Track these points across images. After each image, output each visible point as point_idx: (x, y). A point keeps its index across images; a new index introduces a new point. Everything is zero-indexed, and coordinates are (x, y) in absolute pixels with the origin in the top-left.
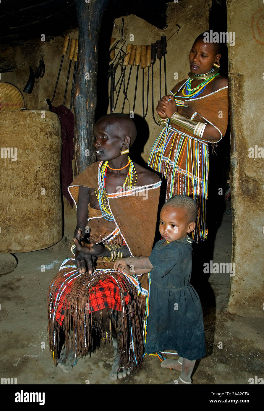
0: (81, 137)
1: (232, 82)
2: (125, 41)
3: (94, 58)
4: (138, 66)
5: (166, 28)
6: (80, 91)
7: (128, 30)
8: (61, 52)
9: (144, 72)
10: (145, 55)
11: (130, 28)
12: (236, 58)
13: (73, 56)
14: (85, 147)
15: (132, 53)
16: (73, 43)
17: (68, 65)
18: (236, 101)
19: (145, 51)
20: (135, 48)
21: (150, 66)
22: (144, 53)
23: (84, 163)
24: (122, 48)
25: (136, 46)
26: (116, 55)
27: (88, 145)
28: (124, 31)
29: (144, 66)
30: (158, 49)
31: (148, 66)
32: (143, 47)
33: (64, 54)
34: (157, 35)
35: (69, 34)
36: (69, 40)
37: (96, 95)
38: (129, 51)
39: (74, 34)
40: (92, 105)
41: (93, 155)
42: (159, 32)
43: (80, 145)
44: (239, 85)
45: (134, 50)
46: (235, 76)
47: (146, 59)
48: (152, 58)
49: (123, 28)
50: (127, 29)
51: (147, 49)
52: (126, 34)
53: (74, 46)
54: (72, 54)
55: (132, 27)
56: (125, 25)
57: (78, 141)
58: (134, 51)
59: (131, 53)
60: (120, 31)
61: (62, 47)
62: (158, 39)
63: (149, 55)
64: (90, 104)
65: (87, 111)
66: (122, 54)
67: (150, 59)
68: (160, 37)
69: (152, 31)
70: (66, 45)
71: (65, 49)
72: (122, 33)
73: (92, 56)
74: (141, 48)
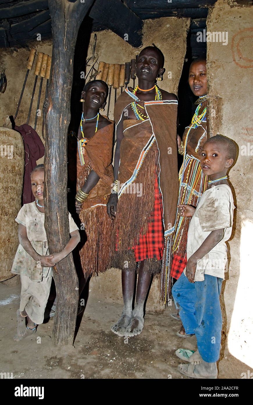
0: (53, 156)
1: (210, 105)
2: (97, 59)
3: (69, 71)
4: (111, 85)
5: (141, 47)
6: (53, 105)
7: (101, 47)
8: (25, 66)
9: (117, 92)
10: (118, 75)
11: (103, 45)
12: (215, 80)
13: (39, 72)
14: (57, 166)
15: (105, 72)
16: (40, 57)
17: (34, 81)
18: (214, 124)
19: (119, 71)
20: (107, 66)
21: (124, 87)
22: (117, 72)
23: (54, 183)
24: (93, 66)
25: (109, 65)
26: (88, 73)
27: (60, 165)
28: (96, 48)
29: (116, 86)
30: (132, 69)
31: (121, 86)
32: (116, 66)
33: (30, 68)
34: (132, 54)
35: (35, 47)
36: (35, 53)
37: (69, 111)
38: (101, 69)
39: (41, 47)
40: (65, 122)
41: (65, 175)
42: (134, 51)
43: (52, 164)
44: (218, 108)
45: (107, 68)
46: (214, 99)
47: (119, 79)
48: (125, 78)
49: (95, 45)
50: (99, 46)
51: (120, 68)
52: (98, 51)
53: (41, 60)
54: (38, 69)
55: (105, 44)
56: (97, 41)
57: (49, 160)
58: (106, 70)
59: (103, 72)
60: (92, 47)
61: (27, 60)
62: (133, 58)
63: (123, 74)
64: (63, 121)
65: (60, 127)
66: (94, 72)
67: (124, 79)
68: (135, 56)
69: (127, 50)
70: (32, 58)
71: (31, 64)
72: (95, 50)
73: (67, 69)
74: (114, 66)
